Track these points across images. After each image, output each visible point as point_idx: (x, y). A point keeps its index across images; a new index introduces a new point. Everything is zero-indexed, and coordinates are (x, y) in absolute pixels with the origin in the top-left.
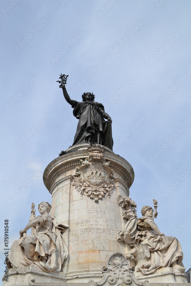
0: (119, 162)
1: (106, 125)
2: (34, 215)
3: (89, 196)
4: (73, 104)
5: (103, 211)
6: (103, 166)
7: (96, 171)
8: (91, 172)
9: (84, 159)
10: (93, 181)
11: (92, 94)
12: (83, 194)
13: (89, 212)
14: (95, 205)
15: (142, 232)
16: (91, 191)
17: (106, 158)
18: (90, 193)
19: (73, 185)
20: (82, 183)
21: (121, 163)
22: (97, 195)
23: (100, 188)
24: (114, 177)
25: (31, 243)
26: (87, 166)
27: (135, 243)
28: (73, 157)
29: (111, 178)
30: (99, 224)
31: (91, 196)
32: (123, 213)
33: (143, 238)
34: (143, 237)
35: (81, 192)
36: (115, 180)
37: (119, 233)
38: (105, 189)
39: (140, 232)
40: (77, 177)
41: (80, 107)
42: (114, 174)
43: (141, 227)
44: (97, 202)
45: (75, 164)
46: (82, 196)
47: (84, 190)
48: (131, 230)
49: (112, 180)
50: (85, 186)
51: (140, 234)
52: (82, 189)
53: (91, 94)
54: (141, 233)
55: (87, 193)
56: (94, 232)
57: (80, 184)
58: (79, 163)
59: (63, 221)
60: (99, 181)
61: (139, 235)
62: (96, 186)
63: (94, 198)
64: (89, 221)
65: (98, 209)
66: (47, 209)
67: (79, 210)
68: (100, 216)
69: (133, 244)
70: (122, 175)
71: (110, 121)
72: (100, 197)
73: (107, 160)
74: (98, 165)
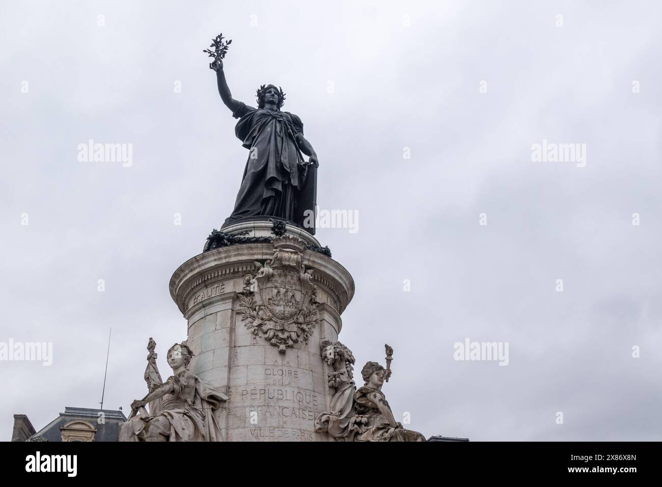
0: (331, 270)
1: (306, 172)
2: (153, 365)
3: (268, 340)
4: (238, 109)
5: (293, 372)
6: (299, 279)
7: (284, 290)
8: (276, 291)
9: (263, 262)
10: (278, 309)
11: (281, 90)
12: (257, 335)
13: (268, 372)
14: (279, 358)
15: (362, 417)
16: (272, 331)
17: (306, 262)
18: (271, 334)
19: (238, 313)
20: (255, 310)
21: (334, 272)
22: (283, 339)
23: (291, 324)
24: (317, 300)
25: (160, 434)
26: (269, 278)
27: (347, 436)
28: (241, 255)
29: (313, 302)
30: (285, 398)
31: (273, 341)
32: (329, 376)
33: (364, 428)
34: (363, 426)
35: (253, 330)
36: (318, 307)
37: (321, 416)
38: (299, 327)
39: (358, 417)
40: (247, 296)
41: (252, 120)
42: (317, 294)
43: (361, 405)
44: (282, 353)
45: (244, 269)
46: (255, 339)
47: (260, 325)
48: (341, 412)
49: (314, 306)
50: (262, 319)
51: (358, 420)
52: (256, 323)
53: (278, 91)
54: (360, 418)
55: (266, 333)
56: (276, 413)
57: (252, 313)
58: (253, 268)
59: (215, 386)
60: (289, 310)
61: (356, 423)
62: (283, 321)
63: (278, 344)
64: (267, 391)
65: (284, 368)
66: (186, 359)
67: (249, 367)
68: (287, 383)
69: (343, 438)
70: (333, 295)
71: (314, 164)
72: (290, 342)
73: (308, 268)
74: (289, 278)
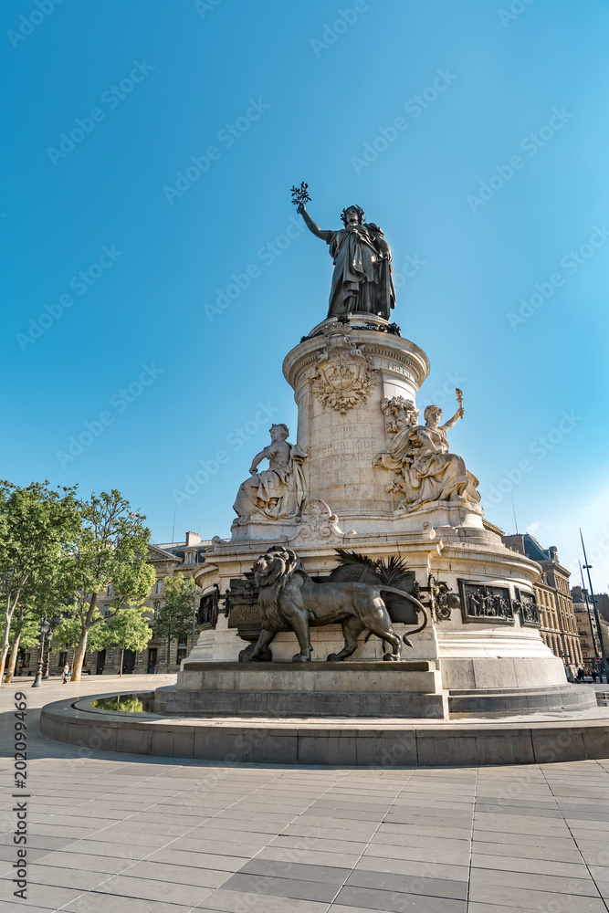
1: (381, 267)
3: (333, 407)
4: (328, 236)
5: (353, 427)
6: (352, 355)
7: (340, 367)
8: (333, 369)
9: (321, 350)
10: (337, 383)
12: (325, 405)
13: (334, 431)
14: (341, 419)
15: (412, 451)
16: (335, 400)
17: (355, 341)
18: (334, 402)
19: (314, 393)
20: (323, 388)
22: (344, 404)
23: (349, 391)
24: (375, 368)
26: (328, 361)
27: (402, 467)
29: (370, 370)
31: (336, 407)
32: (387, 425)
33: (414, 459)
34: (415, 457)
35: (323, 402)
36: (376, 373)
37: (377, 455)
38: (357, 393)
40: (318, 379)
42: (373, 363)
43: (415, 442)
44: (344, 414)
46: (324, 408)
47: (327, 397)
48: (397, 449)
49: (373, 373)
50: (327, 393)
51: (409, 454)
52: (325, 395)
55: (331, 402)
56: (339, 459)
57: (321, 391)
60: (346, 381)
61: (408, 456)
62: (342, 391)
63: (340, 409)
65: (345, 426)
66: (282, 434)
67: (321, 430)
68: (348, 436)
69: (399, 469)
71: (387, 258)
72: (350, 405)
73: (358, 345)
74: (342, 356)
